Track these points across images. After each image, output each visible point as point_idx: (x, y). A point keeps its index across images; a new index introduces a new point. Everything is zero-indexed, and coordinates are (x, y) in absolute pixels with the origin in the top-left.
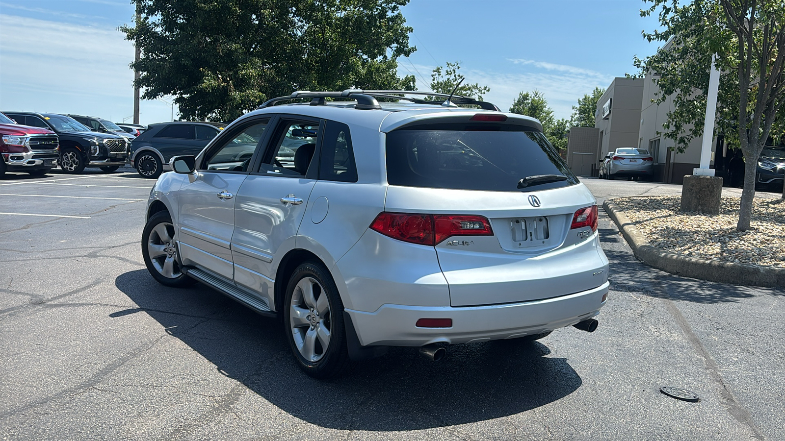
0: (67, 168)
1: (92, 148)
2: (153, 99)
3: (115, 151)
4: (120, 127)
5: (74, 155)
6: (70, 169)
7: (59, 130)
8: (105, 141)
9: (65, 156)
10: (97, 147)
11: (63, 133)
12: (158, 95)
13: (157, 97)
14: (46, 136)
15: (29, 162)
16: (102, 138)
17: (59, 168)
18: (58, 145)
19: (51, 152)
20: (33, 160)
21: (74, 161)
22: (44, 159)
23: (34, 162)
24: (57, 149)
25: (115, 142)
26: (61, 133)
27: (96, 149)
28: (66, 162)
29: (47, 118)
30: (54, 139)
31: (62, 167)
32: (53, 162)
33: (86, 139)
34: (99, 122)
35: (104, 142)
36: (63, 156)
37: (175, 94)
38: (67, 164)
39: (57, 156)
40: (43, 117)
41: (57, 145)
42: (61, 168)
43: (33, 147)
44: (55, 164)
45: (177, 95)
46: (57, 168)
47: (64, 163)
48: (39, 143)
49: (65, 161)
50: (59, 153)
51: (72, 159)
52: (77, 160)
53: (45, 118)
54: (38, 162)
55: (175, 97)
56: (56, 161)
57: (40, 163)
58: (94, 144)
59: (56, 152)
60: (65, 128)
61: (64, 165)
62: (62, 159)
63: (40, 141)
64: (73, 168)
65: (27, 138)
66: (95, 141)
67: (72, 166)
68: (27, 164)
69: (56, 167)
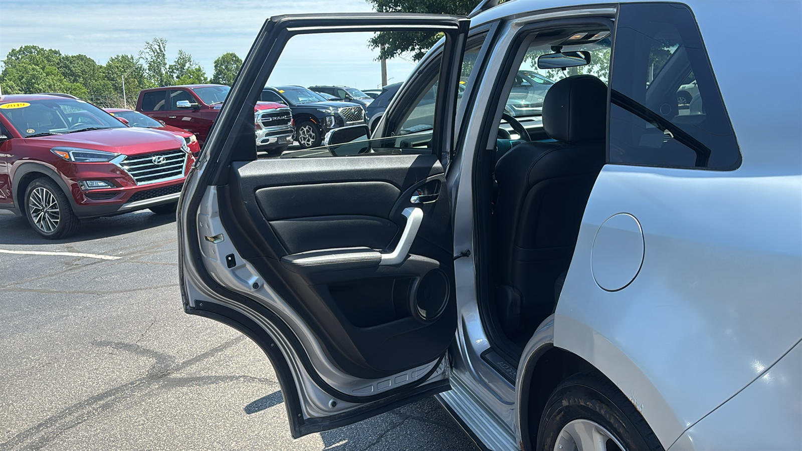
0: (304, 143)
1: (328, 119)
2: (390, 58)
3: (352, 121)
4: (366, 94)
5: (310, 129)
6: (307, 144)
7: (294, 102)
8: (340, 110)
9: (301, 131)
10: (333, 117)
11: (298, 106)
12: (396, 53)
13: (395, 55)
14: (279, 111)
15: (263, 141)
16: (337, 107)
17: (296, 144)
18: (292, 120)
19: (285, 128)
20: (267, 138)
21: (310, 136)
22: (278, 136)
23: (268, 140)
24: (290, 123)
25: (351, 110)
26: (295, 106)
27: (332, 120)
28: (304, 137)
29: (281, 92)
30: (287, 113)
31: (300, 142)
32: (288, 139)
33: (321, 110)
34: (345, 91)
35: (339, 112)
36: (300, 131)
37: (413, 49)
38: (305, 139)
39: (291, 131)
40: (277, 90)
41: (290, 119)
42: (299, 144)
43: (266, 124)
44: (289, 141)
45: (416, 51)
46: (294, 144)
47: (301, 138)
48: (271, 120)
49: (302, 136)
50: (294, 128)
51: (308, 134)
52: (313, 134)
53: (280, 91)
54: (273, 139)
55: (414, 53)
56: (291, 137)
57: (274, 141)
58: (329, 115)
59: (291, 128)
60: (302, 100)
61: (302, 141)
62: (298, 134)
63: (272, 117)
64: (310, 143)
65: (258, 115)
66: (329, 111)
67: (309, 141)
68: (262, 142)
69: (292, 144)
